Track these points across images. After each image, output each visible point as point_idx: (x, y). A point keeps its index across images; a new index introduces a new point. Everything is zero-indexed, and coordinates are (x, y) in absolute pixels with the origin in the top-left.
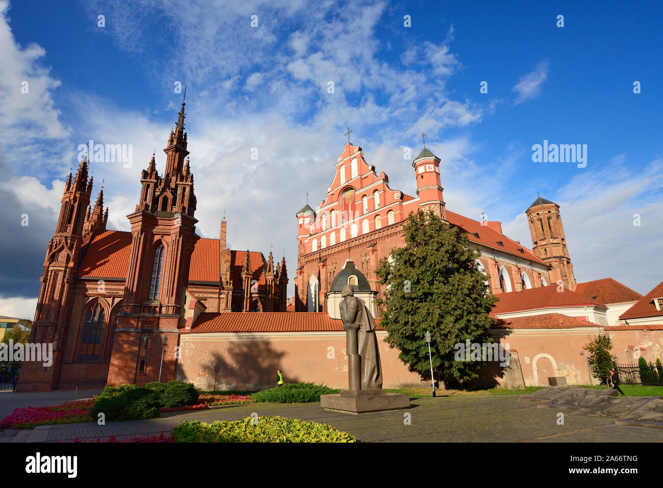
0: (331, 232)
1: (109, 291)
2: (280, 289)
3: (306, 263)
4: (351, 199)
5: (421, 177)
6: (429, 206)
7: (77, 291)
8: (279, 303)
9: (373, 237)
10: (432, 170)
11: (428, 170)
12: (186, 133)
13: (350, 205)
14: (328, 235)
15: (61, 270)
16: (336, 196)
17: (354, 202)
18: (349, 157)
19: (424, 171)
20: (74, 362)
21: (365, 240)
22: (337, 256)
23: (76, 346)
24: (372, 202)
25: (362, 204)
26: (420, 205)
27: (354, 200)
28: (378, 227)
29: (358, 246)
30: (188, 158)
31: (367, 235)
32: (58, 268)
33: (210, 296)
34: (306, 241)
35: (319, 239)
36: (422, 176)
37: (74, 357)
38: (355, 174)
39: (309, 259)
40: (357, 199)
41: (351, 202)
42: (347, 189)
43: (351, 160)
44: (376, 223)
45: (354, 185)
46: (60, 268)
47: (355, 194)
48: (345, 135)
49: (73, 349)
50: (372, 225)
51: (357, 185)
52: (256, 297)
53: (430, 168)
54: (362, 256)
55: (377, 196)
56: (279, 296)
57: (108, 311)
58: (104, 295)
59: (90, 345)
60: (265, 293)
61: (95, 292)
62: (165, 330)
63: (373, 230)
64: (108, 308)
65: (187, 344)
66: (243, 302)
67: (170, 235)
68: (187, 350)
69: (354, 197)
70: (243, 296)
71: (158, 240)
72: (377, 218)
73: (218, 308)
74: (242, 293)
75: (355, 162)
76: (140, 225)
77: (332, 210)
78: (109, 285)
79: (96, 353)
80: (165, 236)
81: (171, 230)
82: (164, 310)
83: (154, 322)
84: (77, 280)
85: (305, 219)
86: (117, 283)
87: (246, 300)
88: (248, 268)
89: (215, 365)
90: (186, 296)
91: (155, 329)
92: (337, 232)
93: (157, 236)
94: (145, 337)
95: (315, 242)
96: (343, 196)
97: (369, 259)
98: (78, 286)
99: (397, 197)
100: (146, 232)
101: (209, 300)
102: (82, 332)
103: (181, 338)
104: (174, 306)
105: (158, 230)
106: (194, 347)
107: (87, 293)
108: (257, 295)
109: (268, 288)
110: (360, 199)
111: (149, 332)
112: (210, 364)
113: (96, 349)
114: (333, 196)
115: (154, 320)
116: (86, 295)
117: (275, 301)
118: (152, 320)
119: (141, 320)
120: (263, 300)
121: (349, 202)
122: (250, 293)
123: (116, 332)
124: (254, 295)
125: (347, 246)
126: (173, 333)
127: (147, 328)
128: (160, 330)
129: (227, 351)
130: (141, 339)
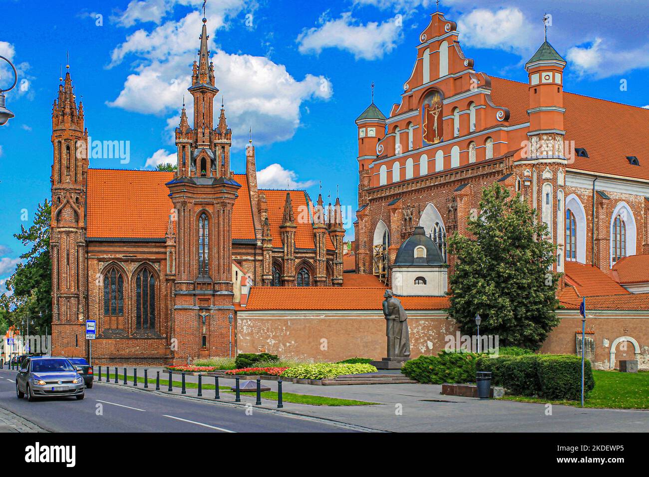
0: (406, 158)
1: (124, 255)
3: (370, 200)
4: (438, 108)
5: (533, 91)
7: (89, 255)
8: (333, 264)
9: (464, 176)
10: (551, 81)
11: (544, 81)
13: (436, 118)
14: (403, 161)
15: (72, 232)
16: (415, 101)
17: (441, 114)
18: (436, 38)
19: (537, 82)
20: (99, 337)
21: (453, 179)
22: (414, 197)
23: (99, 319)
24: (465, 119)
25: (452, 120)
26: (529, 134)
27: (441, 111)
28: (472, 159)
29: (443, 185)
31: (456, 171)
32: (68, 229)
33: (245, 258)
35: (389, 166)
36: (536, 90)
37: (99, 331)
38: (444, 71)
39: (375, 197)
40: (445, 110)
41: (437, 114)
42: (431, 92)
43: (439, 43)
44: (470, 154)
45: (442, 87)
46: (71, 229)
47: (443, 102)
50: (464, 156)
51: (447, 89)
52: (303, 257)
53: (547, 77)
54: (448, 201)
55: (473, 111)
56: (332, 255)
57: (128, 277)
58: (121, 259)
59: (113, 318)
60: (315, 253)
61: (109, 256)
62: (221, 307)
63: (465, 164)
64: (127, 275)
65: (245, 321)
66: (285, 264)
67: (213, 204)
68: (245, 328)
69: (442, 107)
70: (286, 257)
71: (201, 211)
72: (471, 146)
73: (255, 272)
74: (283, 252)
75: (444, 49)
76: (183, 196)
77: (409, 123)
78: (124, 246)
79: (121, 327)
80: (208, 206)
81: (215, 198)
82: (217, 287)
83: (210, 299)
84: (89, 243)
85: (369, 129)
86: (134, 244)
87: (290, 261)
88: (290, 218)
89: (273, 342)
90: (237, 272)
91: (212, 306)
92: (416, 158)
93: (200, 206)
94: (204, 314)
95: (383, 169)
96: (426, 102)
97: (457, 206)
98: (90, 249)
99: (499, 117)
100: (189, 202)
101: (244, 263)
102: (103, 303)
103: (238, 315)
104: (227, 283)
105: (200, 200)
106: (252, 324)
107: (102, 257)
108: (304, 255)
109: (318, 245)
110: (450, 113)
111: (206, 309)
112: (269, 341)
113: (120, 322)
114: (411, 98)
115: (210, 297)
116: (100, 260)
117: (328, 260)
118: (207, 297)
119: (197, 297)
120: (311, 261)
121: (435, 113)
122: (295, 252)
123: (175, 309)
124: (299, 255)
125: (428, 184)
126: (229, 309)
127: (204, 305)
128: (216, 307)
129: (284, 328)
130: (200, 316)
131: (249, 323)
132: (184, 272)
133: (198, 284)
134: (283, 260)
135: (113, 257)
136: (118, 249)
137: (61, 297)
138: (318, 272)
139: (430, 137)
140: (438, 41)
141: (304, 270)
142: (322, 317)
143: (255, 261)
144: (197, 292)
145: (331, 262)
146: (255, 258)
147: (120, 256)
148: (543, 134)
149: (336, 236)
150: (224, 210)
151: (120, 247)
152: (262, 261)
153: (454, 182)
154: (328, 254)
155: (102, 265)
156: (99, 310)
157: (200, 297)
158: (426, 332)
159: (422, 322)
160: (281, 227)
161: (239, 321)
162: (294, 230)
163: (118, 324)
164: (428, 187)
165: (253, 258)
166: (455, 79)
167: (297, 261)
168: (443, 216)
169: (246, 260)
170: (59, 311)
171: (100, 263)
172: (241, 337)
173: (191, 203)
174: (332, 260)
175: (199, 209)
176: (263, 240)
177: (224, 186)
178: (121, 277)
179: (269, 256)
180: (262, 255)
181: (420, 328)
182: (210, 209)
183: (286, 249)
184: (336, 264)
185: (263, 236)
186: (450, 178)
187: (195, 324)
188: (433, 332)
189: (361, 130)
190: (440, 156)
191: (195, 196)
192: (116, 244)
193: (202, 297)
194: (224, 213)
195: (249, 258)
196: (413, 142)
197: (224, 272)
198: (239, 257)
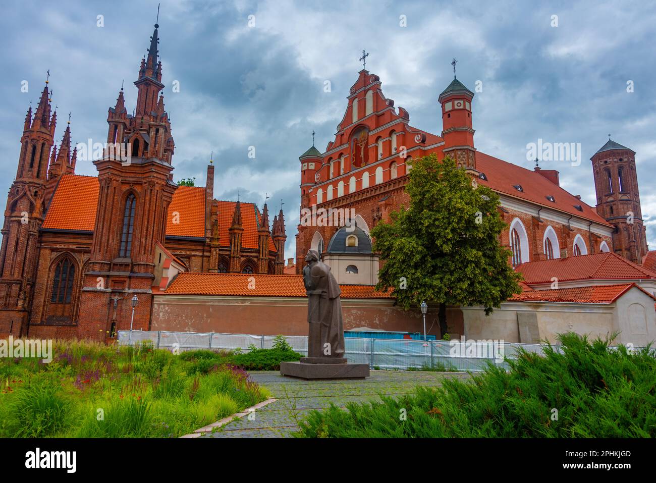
0: (338, 181)
1: (77, 246)
2: (276, 248)
4: (364, 140)
5: (447, 116)
6: (455, 153)
7: (43, 245)
8: (275, 263)
9: (387, 189)
10: (462, 107)
11: (456, 107)
12: (160, 62)
13: (362, 149)
14: (335, 184)
16: (346, 137)
17: (367, 144)
18: (363, 89)
19: (451, 108)
20: (42, 324)
21: (378, 192)
23: (44, 306)
24: (388, 145)
25: (377, 148)
26: (445, 150)
27: (367, 142)
28: (394, 175)
29: (369, 199)
30: (162, 93)
31: (380, 186)
33: (193, 253)
34: (310, 191)
35: (325, 189)
37: (42, 318)
38: (369, 110)
40: (370, 141)
41: (364, 145)
42: (359, 128)
43: (366, 92)
44: (392, 172)
45: (368, 123)
47: (368, 135)
48: (360, 60)
49: (41, 309)
50: (387, 174)
51: (371, 124)
52: (248, 256)
53: (459, 105)
54: (373, 211)
55: (394, 139)
56: (275, 256)
57: (79, 268)
58: (74, 249)
59: (60, 305)
60: (258, 252)
61: (63, 246)
62: (137, 290)
63: (388, 180)
64: (78, 265)
65: (162, 306)
66: (232, 261)
67: (142, 184)
68: (161, 314)
69: (368, 139)
70: (232, 255)
71: (128, 190)
72: (393, 166)
73: (202, 267)
74: (230, 251)
75: (370, 94)
76: (108, 173)
77: (341, 155)
78: (78, 238)
79: (66, 314)
80: (136, 186)
81: (143, 178)
82: (136, 269)
83: (125, 281)
84: (43, 233)
85: (310, 164)
86: (88, 236)
87: (236, 259)
88: (238, 222)
90: (160, 254)
91: (127, 289)
92: (346, 180)
93: (127, 185)
94: (116, 298)
95: (320, 191)
96: (355, 137)
97: (381, 215)
98: (44, 239)
99: (417, 140)
100: (115, 180)
101: (193, 258)
102: (51, 290)
103: (155, 299)
104: (147, 265)
105: (128, 179)
106: (169, 310)
107: (55, 247)
108: (248, 254)
109: (261, 246)
110: (374, 141)
111: (119, 292)
113: (66, 309)
114: (343, 136)
115: (125, 279)
116: (53, 250)
117: (270, 261)
118: (122, 279)
119: (111, 279)
120: (255, 259)
121: (362, 145)
122: (240, 251)
123: (84, 291)
124: (245, 254)
125: (356, 199)
126: (146, 293)
127: (118, 288)
128: (131, 291)
129: (205, 316)
130: (111, 301)
131: (167, 308)
132: (100, 252)
133: (114, 264)
134: (230, 257)
135: (66, 247)
136: (72, 240)
137: (2, 283)
138: (260, 269)
139: (357, 163)
140: (365, 90)
141: (249, 267)
142: (247, 304)
143: (203, 256)
144: (112, 273)
145: (273, 262)
146: (203, 254)
147: (74, 247)
148: (457, 149)
149: (278, 240)
150: (151, 190)
151: (74, 238)
152: (209, 257)
153: (379, 195)
154: (270, 255)
155: (54, 255)
156: (45, 297)
157: (114, 279)
158: (358, 323)
159: (354, 312)
160: (230, 230)
161: (156, 306)
162: (241, 232)
163: (64, 311)
164: (356, 202)
165: (201, 254)
166: (378, 116)
167: (243, 259)
168: (368, 225)
169: (195, 256)
171: (53, 253)
172: (156, 325)
173: (118, 181)
174: (274, 260)
175: (126, 188)
176: (211, 238)
177: (153, 165)
178: (73, 266)
179: (216, 253)
180: (210, 251)
181: (352, 317)
182: (138, 189)
183: (233, 248)
184: (278, 264)
185: (212, 235)
186: (375, 192)
187: (105, 309)
188: (365, 323)
189: (304, 165)
190: (366, 177)
191: (123, 174)
192: (71, 236)
193: (117, 279)
194: (151, 192)
195: (197, 253)
196: (344, 170)
197: (145, 253)
198: (188, 253)
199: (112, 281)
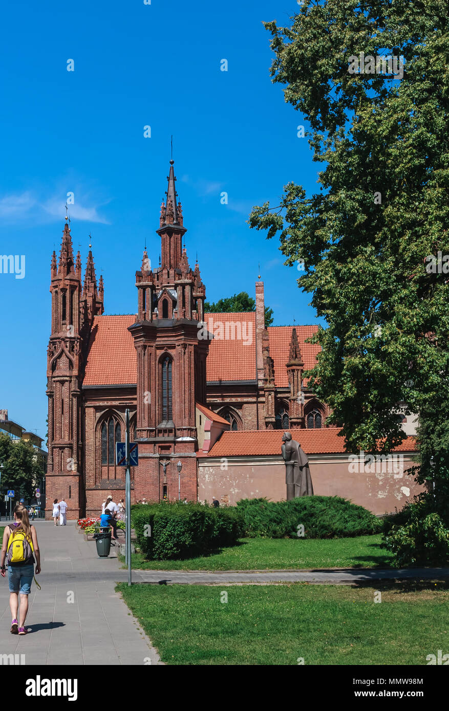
1: (119, 402)
7: (86, 403)
15: (67, 381)
20: (96, 488)
23: (96, 469)
32: (62, 378)
33: (245, 400)
37: (96, 481)
46: (65, 378)
49: (94, 472)
52: (312, 397)
58: (118, 406)
59: (111, 468)
61: (105, 404)
62: (182, 454)
65: (206, 469)
66: (291, 404)
67: (175, 347)
68: (207, 476)
70: (292, 397)
71: (163, 354)
73: (258, 415)
74: (290, 392)
76: (143, 340)
78: (120, 393)
79: (118, 477)
80: (170, 349)
81: (176, 341)
82: (178, 433)
83: (170, 446)
84: (84, 391)
86: (129, 390)
88: (296, 355)
89: (236, 491)
90: (200, 416)
91: (173, 453)
93: (162, 349)
94: (164, 462)
100: (150, 346)
101: (245, 405)
102: (100, 452)
103: (200, 462)
104: (188, 428)
105: (163, 343)
106: (213, 472)
107: (98, 404)
111: (166, 457)
112: (232, 490)
113: (118, 472)
115: (171, 444)
116: (97, 409)
118: (168, 444)
119: (157, 445)
122: (302, 392)
124: (308, 395)
126: (191, 457)
127: (165, 453)
128: (177, 455)
129: (248, 476)
130: (160, 464)
131: (211, 470)
132: (145, 419)
133: (159, 430)
134: (290, 401)
135: (109, 405)
136: (114, 396)
137: (55, 448)
141: (315, 411)
143: (257, 403)
144: (158, 439)
146: (257, 400)
147: (117, 403)
151: (116, 394)
155: (99, 413)
156: (96, 460)
157: (161, 445)
160: (288, 366)
161: (201, 469)
162: (301, 368)
163: (116, 474)
165: (255, 400)
167: (306, 401)
169: (247, 403)
170: (53, 462)
171: (97, 412)
172: (203, 487)
173: (152, 347)
175: (160, 353)
176: (264, 380)
177: (184, 327)
179: (271, 397)
180: (264, 396)
182: (172, 352)
183: (292, 388)
185: (265, 376)
187: (156, 473)
191: (157, 339)
192: (112, 391)
193: (163, 445)
194: (185, 354)
195: (250, 399)
197: (185, 417)
198: (239, 400)
199: (159, 447)
